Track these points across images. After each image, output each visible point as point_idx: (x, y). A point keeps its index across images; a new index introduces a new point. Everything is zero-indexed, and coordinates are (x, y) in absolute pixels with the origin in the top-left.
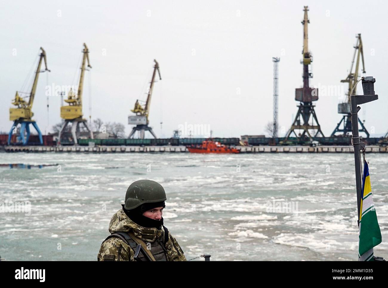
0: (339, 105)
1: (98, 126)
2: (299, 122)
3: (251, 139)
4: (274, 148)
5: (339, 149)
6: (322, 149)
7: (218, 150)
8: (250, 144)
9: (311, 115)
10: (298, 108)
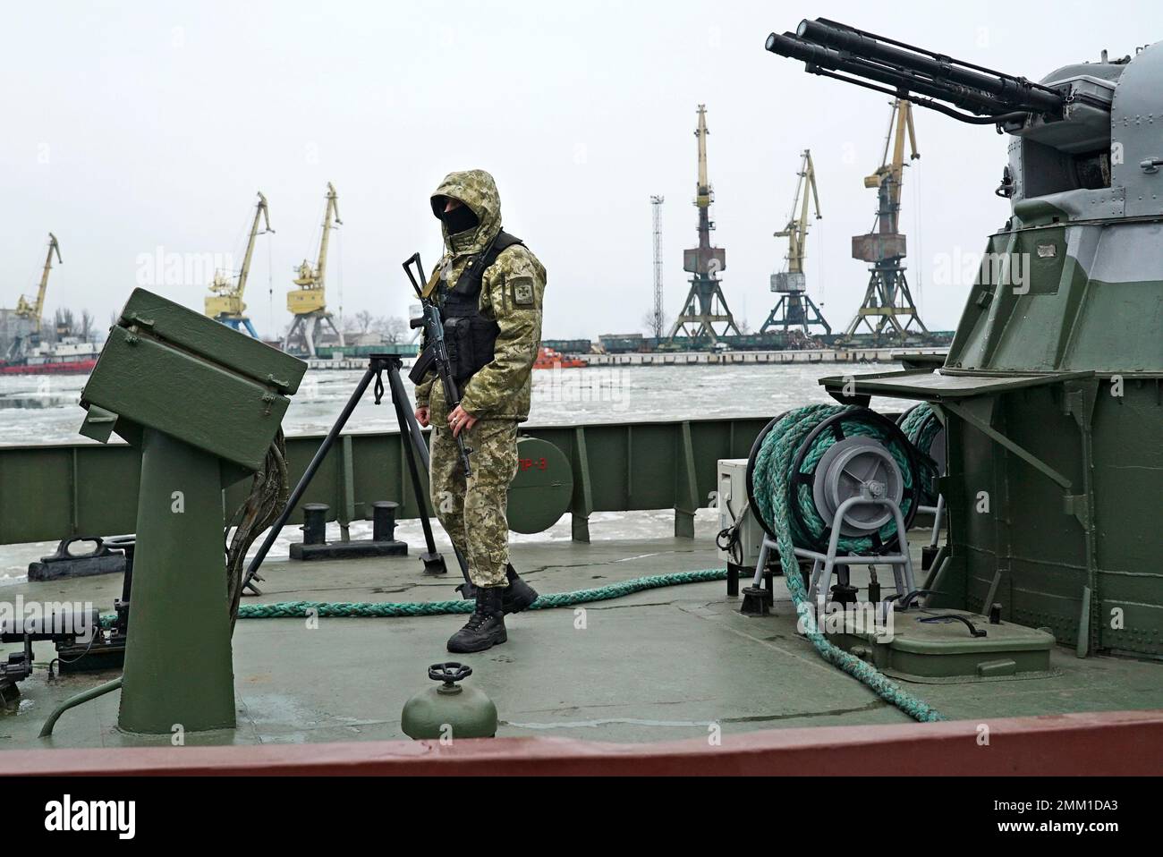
0: (772, 277)
1: (364, 323)
2: (692, 309)
3: (610, 342)
4: (648, 358)
5: (762, 357)
6: (732, 358)
7: (548, 362)
8: (608, 350)
9: (715, 295)
10: (690, 285)
